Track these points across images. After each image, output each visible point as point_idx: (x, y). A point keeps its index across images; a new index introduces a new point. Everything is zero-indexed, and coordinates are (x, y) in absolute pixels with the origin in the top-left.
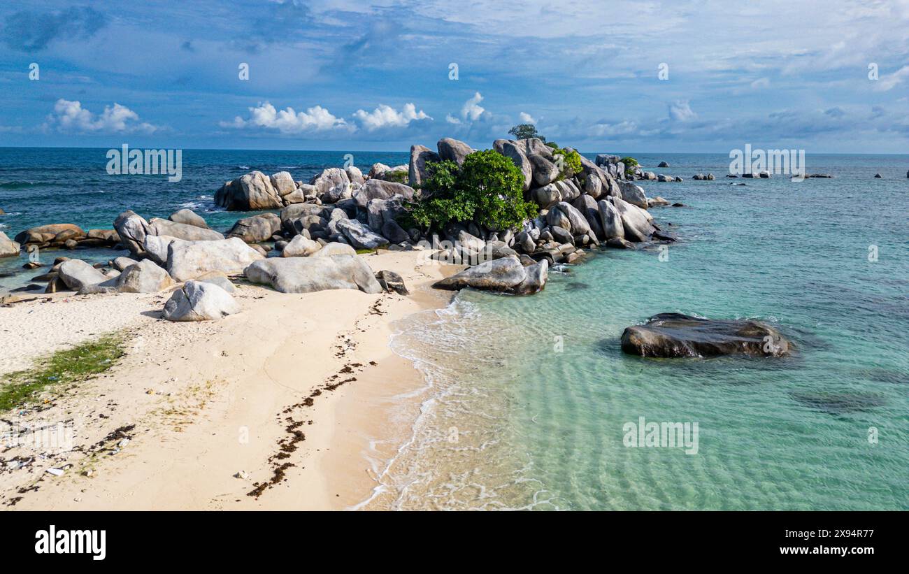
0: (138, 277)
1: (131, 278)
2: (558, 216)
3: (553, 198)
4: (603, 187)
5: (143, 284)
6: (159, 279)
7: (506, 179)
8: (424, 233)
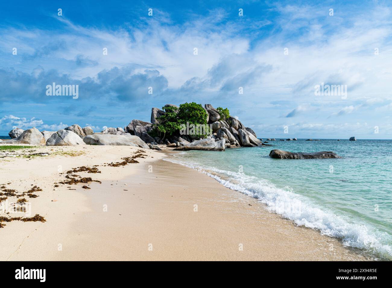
0: (30, 136)
1: (26, 136)
2: (222, 133)
3: (219, 127)
4: (239, 126)
5: (32, 139)
6: (40, 138)
7: (200, 114)
8: (162, 139)
